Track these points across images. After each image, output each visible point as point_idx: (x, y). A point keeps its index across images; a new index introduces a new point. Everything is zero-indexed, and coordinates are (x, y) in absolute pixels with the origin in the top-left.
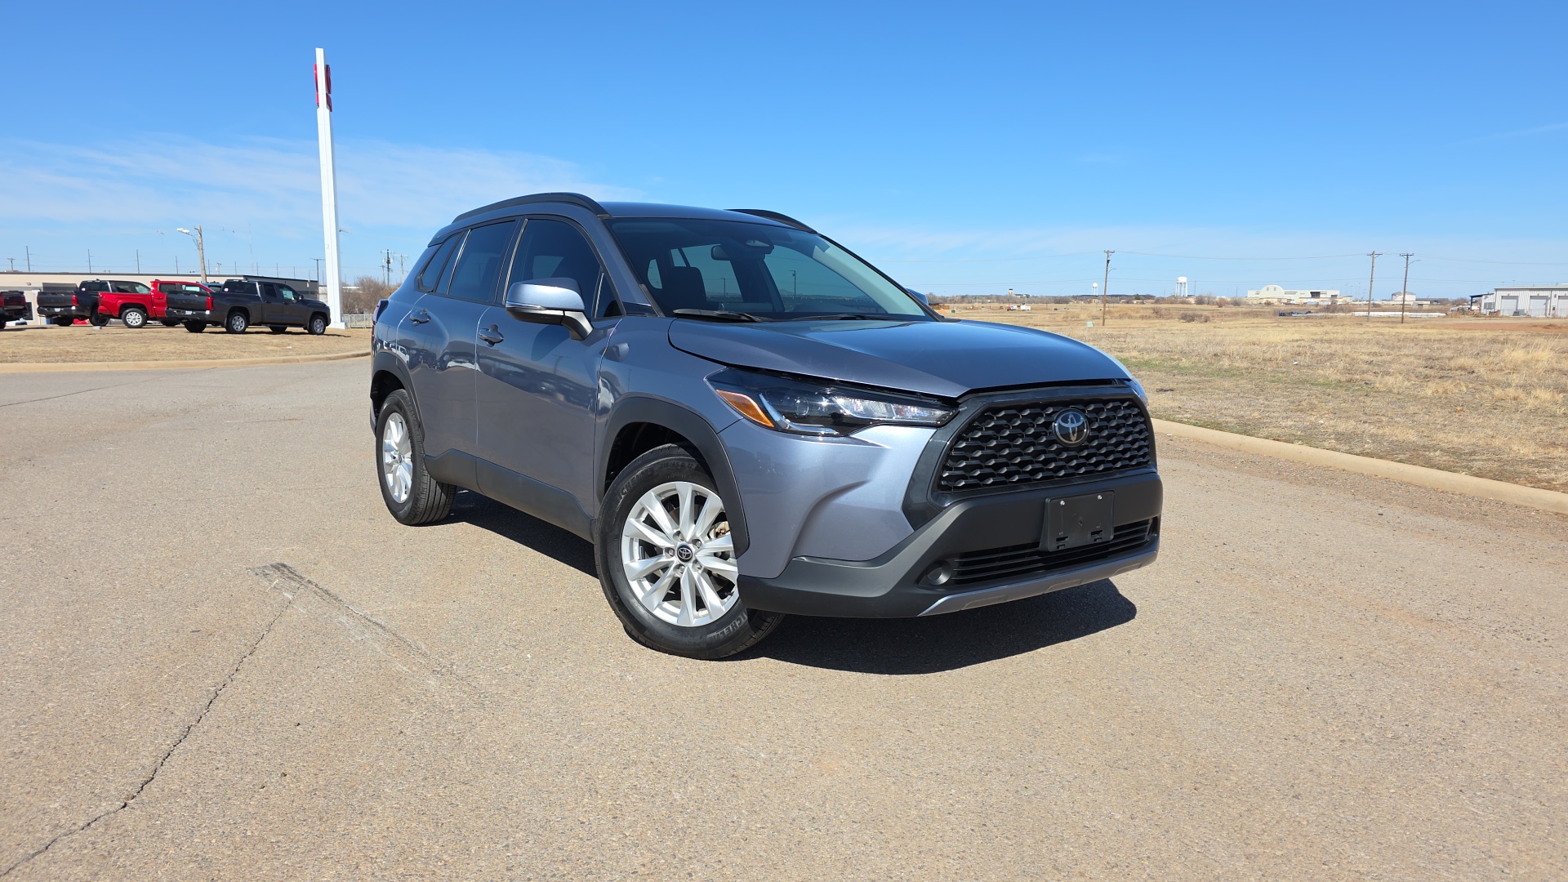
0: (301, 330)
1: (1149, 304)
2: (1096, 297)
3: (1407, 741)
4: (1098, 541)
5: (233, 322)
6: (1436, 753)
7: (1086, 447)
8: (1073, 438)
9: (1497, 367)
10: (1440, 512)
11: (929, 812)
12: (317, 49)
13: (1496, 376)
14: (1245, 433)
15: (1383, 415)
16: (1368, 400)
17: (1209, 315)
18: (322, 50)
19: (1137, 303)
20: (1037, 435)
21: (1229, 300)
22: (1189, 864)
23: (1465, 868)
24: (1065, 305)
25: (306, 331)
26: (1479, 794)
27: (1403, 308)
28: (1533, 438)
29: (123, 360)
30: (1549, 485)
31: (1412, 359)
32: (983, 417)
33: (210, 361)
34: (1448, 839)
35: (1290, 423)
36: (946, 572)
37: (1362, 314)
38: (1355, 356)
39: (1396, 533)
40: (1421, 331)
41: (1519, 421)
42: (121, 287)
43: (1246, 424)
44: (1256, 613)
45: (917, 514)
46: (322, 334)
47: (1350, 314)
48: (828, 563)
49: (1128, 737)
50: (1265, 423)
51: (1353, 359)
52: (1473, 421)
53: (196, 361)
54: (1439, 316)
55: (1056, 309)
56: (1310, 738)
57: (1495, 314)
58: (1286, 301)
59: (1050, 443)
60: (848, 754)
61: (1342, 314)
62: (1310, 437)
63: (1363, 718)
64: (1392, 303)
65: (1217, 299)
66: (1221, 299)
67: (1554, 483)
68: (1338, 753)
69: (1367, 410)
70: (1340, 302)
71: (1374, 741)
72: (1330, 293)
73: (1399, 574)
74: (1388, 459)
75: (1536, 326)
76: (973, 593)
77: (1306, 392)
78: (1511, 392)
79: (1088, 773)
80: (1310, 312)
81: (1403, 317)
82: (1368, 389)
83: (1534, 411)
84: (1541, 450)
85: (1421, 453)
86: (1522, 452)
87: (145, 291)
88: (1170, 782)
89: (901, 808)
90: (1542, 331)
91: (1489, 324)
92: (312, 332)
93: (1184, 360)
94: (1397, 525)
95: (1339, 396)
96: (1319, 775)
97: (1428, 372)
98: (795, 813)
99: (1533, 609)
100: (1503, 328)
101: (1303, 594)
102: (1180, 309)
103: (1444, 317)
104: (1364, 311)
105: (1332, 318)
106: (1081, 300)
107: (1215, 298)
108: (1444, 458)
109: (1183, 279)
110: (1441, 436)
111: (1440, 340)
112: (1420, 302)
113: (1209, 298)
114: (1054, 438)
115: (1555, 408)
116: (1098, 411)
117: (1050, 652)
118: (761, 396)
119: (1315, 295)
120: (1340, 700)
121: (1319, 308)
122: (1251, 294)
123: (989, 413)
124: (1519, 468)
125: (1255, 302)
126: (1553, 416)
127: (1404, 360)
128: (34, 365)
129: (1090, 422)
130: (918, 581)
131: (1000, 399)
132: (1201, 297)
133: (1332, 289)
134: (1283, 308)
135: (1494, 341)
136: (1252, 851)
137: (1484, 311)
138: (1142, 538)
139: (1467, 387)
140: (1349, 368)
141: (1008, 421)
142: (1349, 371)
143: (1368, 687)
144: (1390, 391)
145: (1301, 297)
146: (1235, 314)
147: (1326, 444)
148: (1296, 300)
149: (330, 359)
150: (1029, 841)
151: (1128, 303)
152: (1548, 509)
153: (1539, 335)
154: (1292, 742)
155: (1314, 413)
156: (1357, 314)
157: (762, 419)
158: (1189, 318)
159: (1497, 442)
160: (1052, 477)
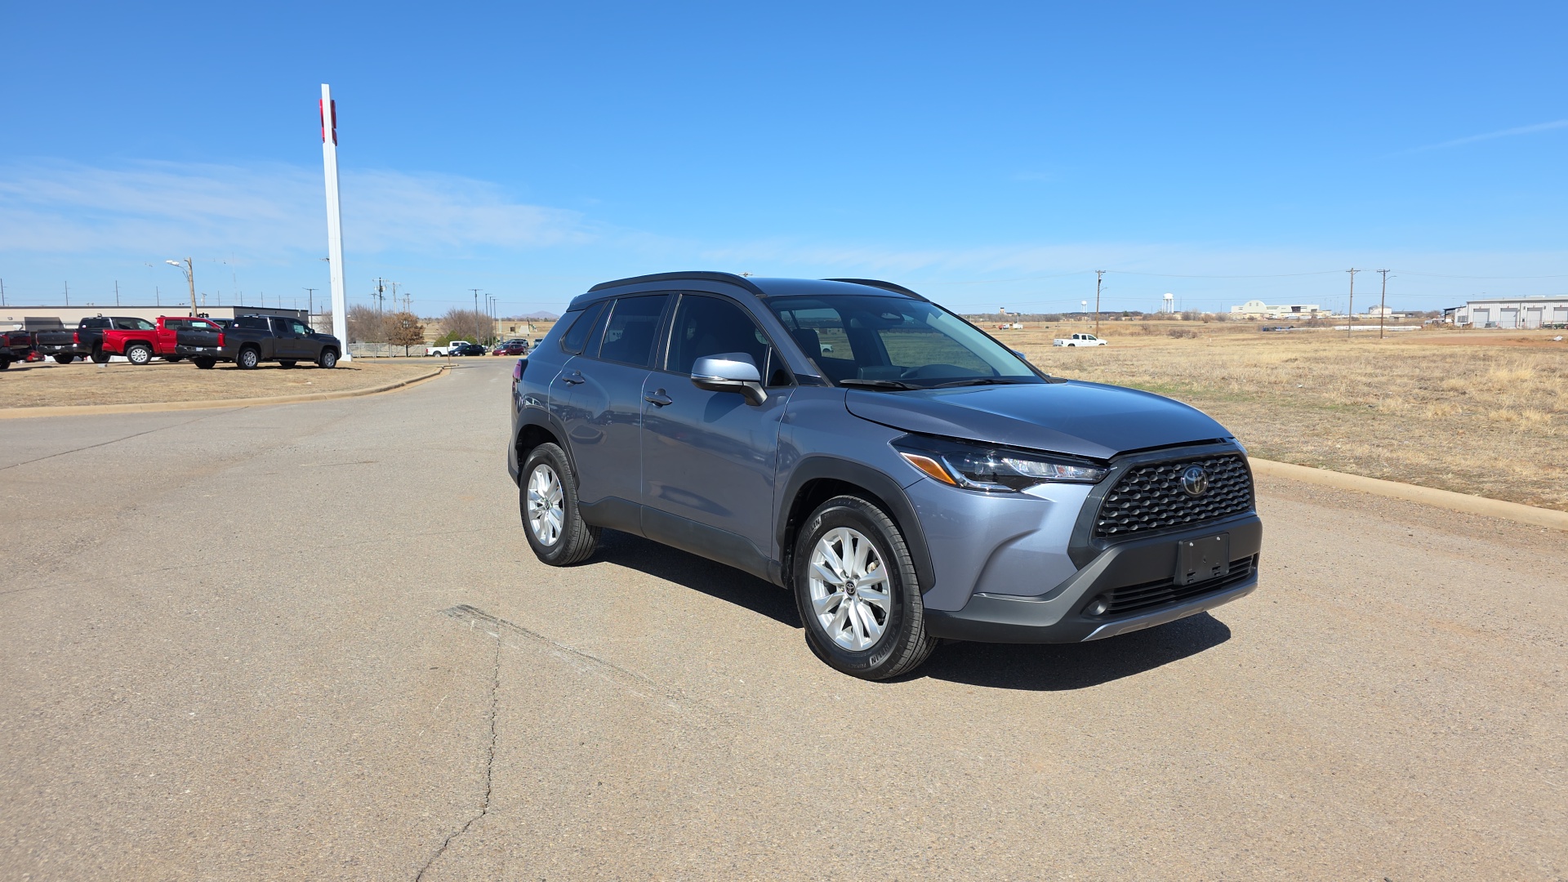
0: (312, 363)
1: (1137, 321)
2: (1085, 314)
3: (1485, 732)
4: (1217, 575)
5: (245, 358)
6: (1510, 741)
7: (1206, 497)
8: (1197, 490)
9: (1485, 388)
10: (1462, 532)
11: (1133, 798)
12: (323, 85)
13: (1487, 397)
14: (1271, 458)
15: (1392, 438)
16: (1376, 424)
17: (1196, 331)
18: (328, 85)
19: (1126, 320)
20: (1170, 489)
21: (1214, 315)
22: (1347, 829)
23: (1553, 825)
24: (1055, 323)
25: (317, 365)
26: (1550, 770)
27: (1382, 321)
28: (1531, 459)
29: (153, 402)
30: (1553, 505)
31: (1406, 380)
32: (1129, 475)
33: (239, 400)
34: (1535, 804)
35: (1310, 448)
36: (1103, 604)
37: (1342, 328)
38: (1352, 377)
39: (1428, 553)
40: (1403, 347)
41: (1516, 443)
42: (122, 323)
43: (1269, 449)
44: (1334, 629)
45: (1080, 556)
46: (333, 367)
47: (1331, 328)
48: (1005, 598)
49: (1266, 736)
50: (1287, 448)
51: (1352, 381)
52: (1474, 443)
53: (227, 401)
54: (1415, 330)
55: (1047, 327)
56: (1409, 731)
57: (1468, 326)
58: (1268, 316)
59: (1179, 495)
60: (1048, 755)
61: (1323, 329)
62: (1331, 461)
63: (1446, 715)
64: (1370, 316)
65: (1202, 315)
66: (1206, 315)
67: (1558, 503)
68: (1434, 743)
69: (1377, 433)
70: (1320, 315)
71: (1460, 732)
72: (1310, 308)
73: (1442, 591)
74: (1406, 482)
75: (1510, 340)
76: (1125, 621)
77: (1317, 417)
78: (1504, 413)
79: (1245, 764)
80: (1292, 327)
81: (1382, 331)
82: (1374, 413)
83: (1528, 432)
84: (1541, 471)
85: (1435, 476)
86: (1524, 473)
87: (148, 328)
88: (1312, 769)
89: (1110, 795)
90: (1518, 345)
91: (1465, 338)
92: (322, 366)
93: (1195, 384)
94: (1428, 545)
95: (1348, 421)
96: (1425, 760)
97: (1422, 393)
98: (1029, 801)
99: (1559, 619)
100: (1479, 342)
101: (1367, 611)
102: (1167, 325)
103: (1420, 330)
104: (1344, 325)
105: (1314, 332)
106: (1071, 317)
107: (1200, 314)
108: (1457, 481)
109: (1169, 296)
110: (1449, 459)
111: (1424, 357)
112: (1396, 315)
113: (1195, 313)
114: (1182, 490)
115: (1546, 429)
116: (1213, 466)
117: (1176, 667)
118: (943, 458)
119: (1296, 309)
120: (1423, 701)
121: (1300, 322)
122: (1235, 310)
123: (1134, 472)
124: (1525, 489)
125: (1239, 317)
126: (1546, 437)
127: (1399, 381)
128: (67, 408)
129: (1209, 475)
130: (1081, 613)
131: (1142, 459)
132: (1187, 313)
133: (1312, 303)
134: (1267, 323)
135: (1474, 357)
136: (1391, 818)
137: (1457, 324)
138: (1246, 571)
139: (1462, 408)
140: (1351, 390)
141: (1148, 477)
142: (1351, 394)
143: (1443, 689)
144: (1394, 414)
145: (1282, 311)
146: (1221, 330)
147: (1348, 468)
148: (1277, 314)
149: (356, 395)
150: (1220, 817)
151: (1116, 320)
152: (1555, 527)
153: (1515, 350)
154: (1395, 735)
155: (1329, 437)
156: (1337, 328)
157: (945, 478)
158: (1177, 334)
159: (1501, 464)
160: (1181, 523)
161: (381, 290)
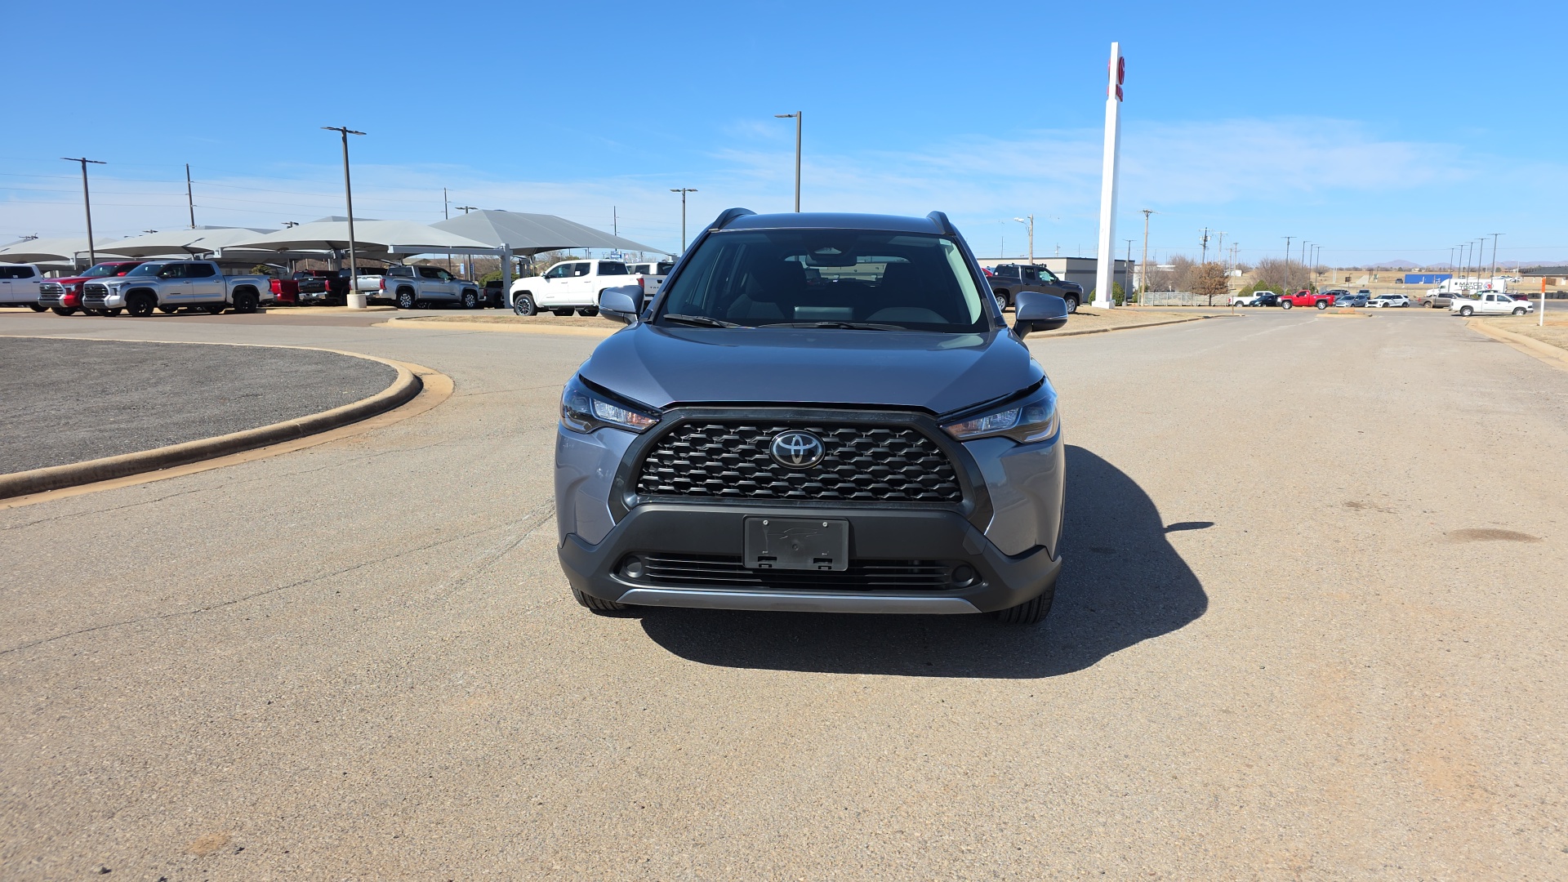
4: (824, 569)
7: (823, 472)
8: (796, 461)
12: (1112, 43)
18: (1116, 43)
20: (748, 453)
36: (641, 568)
45: (620, 511)
59: (764, 462)
114: (770, 457)
123: (689, 426)
129: (829, 446)
130: (616, 571)
131: (703, 414)
141: (708, 436)
160: (773, 496)
161: (1205, 241)
